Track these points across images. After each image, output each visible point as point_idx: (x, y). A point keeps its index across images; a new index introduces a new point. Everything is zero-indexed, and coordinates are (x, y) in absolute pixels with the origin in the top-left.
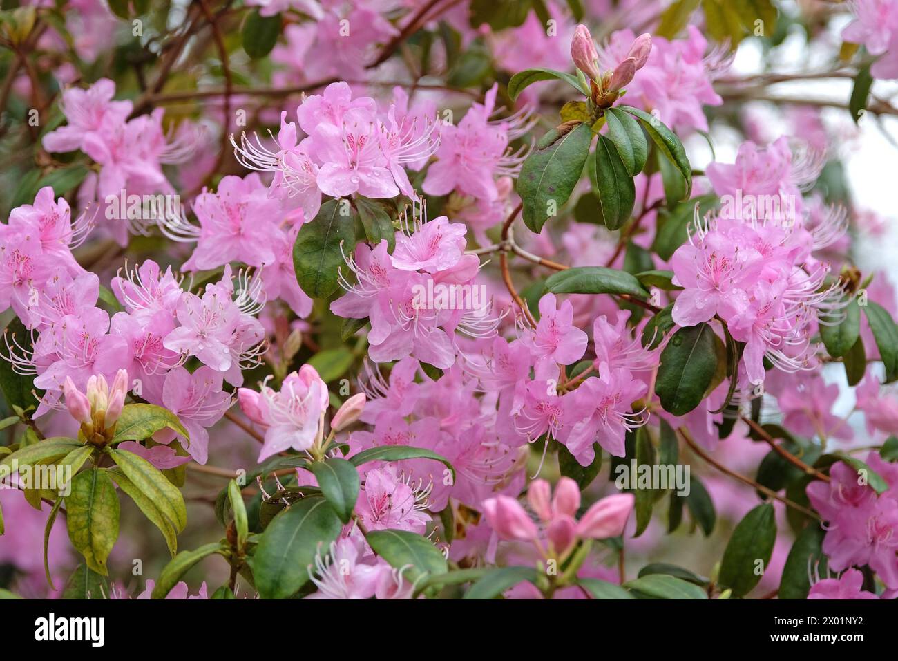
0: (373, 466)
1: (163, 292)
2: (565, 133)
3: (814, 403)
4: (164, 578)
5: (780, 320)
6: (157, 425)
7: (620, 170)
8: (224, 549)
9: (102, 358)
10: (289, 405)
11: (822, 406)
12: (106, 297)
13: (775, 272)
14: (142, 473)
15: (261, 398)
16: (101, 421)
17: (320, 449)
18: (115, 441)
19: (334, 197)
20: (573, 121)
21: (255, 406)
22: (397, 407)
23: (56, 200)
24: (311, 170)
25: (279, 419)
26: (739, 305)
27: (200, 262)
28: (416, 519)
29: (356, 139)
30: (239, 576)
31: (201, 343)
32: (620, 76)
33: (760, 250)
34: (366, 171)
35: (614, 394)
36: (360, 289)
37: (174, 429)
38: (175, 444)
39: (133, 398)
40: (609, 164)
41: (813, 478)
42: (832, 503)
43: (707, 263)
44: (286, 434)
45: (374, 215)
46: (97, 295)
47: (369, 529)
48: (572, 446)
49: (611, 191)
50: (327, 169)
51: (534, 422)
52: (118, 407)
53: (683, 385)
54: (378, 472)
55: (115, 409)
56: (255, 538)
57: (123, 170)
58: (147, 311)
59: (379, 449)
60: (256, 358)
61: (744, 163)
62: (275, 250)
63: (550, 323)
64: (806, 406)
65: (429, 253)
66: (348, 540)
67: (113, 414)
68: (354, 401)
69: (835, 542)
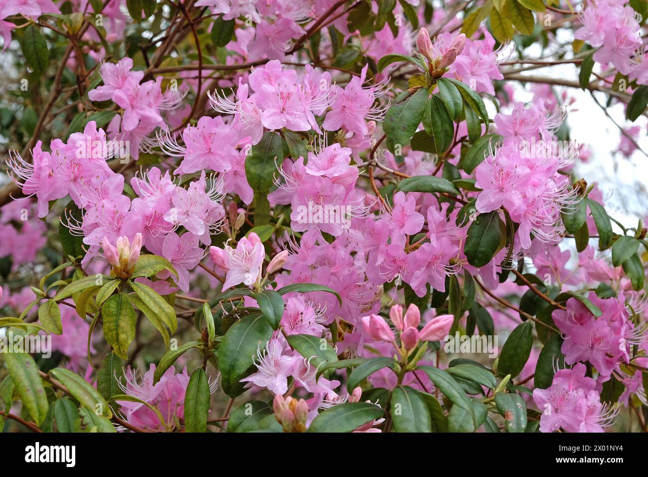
0: (291, 296)
1: (163, 186)
2: (412, 93)
3: (555, 263)
4: (163, 362)
5: (541, 210)
6: (159, 267)
7: (445, 117)
8: (200, 345)
9: (125, 226)
10: (242, 257)
11: (559, 264)
12: (127, 190)
13: (538, 181)
14: (150, 297)
15: (224, 253)
16: (125, 264)
17: (259, 285)
18: (133, 277)
19: (270, 130)
20: (417, 86)
21: (220, 257)
22: (305, 259)
23: (98, 130)
24: (257, 113)
25: (235, 266)
26: (516, 201)
27: (185, 169)
28: (316, 328)
29: (285, 95)
30: (208, 362)
31: (186, 218)
32: (447, 59)
33: (529, 167)
34: (291, 114)
35: (440, 254)
36: (286, 186)
37: (169, 270)
38: (169, 279)
39: (144, 250)
40: (439, 113)
41: (556, 307)
42: (568, 323)
43: (497, 175)
44: (239, 275)
45: (295, 141)
46: (122, 188)
47: (289, 334)
48: (413, 285)
49: (440, 129)
50: (267, 113)
51: (390, 270)
52: (136, 256)
53: (481, 249)
54: (294, 299)
55: (134, 257)
56: (219, 339)
57: (137, 113)
58: (153, 198)
59: (295, 285)
60: (219, 228)
61: (518, 115)
62: (231, 162)
63: (401, 209)
64: (549, 263)
65: (328, 165)
66: (277, 340)
67: (133, 260)
68: (280, 256)
69: (569, 346)
